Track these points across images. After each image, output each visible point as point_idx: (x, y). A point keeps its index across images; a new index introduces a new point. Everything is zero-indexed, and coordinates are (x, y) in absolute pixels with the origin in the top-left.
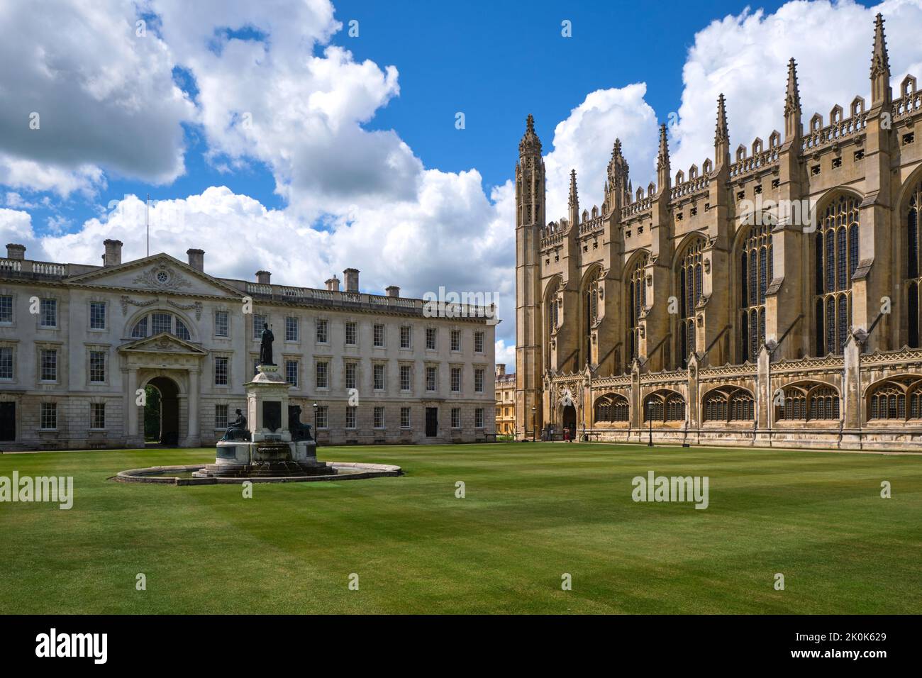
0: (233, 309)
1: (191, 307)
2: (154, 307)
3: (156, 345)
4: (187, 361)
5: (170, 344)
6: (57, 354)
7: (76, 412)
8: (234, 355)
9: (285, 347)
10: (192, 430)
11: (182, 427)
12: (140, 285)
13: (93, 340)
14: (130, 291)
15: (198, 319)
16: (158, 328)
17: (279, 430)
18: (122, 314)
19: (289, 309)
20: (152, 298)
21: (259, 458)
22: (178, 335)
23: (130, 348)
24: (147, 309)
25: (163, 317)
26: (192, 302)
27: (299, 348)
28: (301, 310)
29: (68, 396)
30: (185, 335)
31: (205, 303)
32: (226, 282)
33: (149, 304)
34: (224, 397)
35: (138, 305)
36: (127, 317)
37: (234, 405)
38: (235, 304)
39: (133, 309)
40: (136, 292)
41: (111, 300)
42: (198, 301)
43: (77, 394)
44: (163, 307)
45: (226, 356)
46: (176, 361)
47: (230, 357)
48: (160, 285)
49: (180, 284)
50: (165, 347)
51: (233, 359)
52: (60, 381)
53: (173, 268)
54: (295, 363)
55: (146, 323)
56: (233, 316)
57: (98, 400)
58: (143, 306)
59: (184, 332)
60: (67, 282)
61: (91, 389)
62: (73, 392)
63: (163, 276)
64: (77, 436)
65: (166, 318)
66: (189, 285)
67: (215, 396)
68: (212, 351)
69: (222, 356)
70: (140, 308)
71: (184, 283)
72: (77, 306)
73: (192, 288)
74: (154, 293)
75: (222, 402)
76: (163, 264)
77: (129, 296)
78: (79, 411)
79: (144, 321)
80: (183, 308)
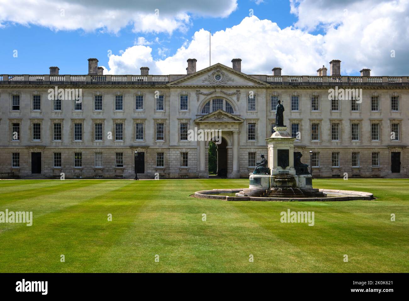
0: (258, 93)
1: (234, 94)
2: (213, 95)
3: (215, 117)
4: (232, 126)
5: (222, 116)
6: (164, 125)
7: (173, 157)
8: (259, 121)
9: (291, 115)
10: (235, 168)
11: (229, 166)
12: (206, 83)
13: (181, 116)
14: (201, 87)
15: (238, 101)
16: (216, 107)
17: (288, 168)
18: (196, 101)
19: (293, 90)
20: (212, 90)
21: (275, 185)
22: (227, 111)
23: (201, 120)
24: (210, 97)
25: (218, 101)
26: (234, 91)
27: (300, 115)
28: (301, 90)
29: (169, 149)
30: (231, 111)
31: (242, 90)
32: (254, 77)
33: (211, 94)
34: (254, 147)
35: (205, 95)
36: (199, 103)
37: (259, 152)
38: (260, 90)
39: (202, 97)
40: (204, 87)
41: (191, 93)
42: (238, 90)
43: (174, 147)
44: (218, 95)
45: (254, 122)
46: (226, 126)
47: (257, 123)
48: (217, 82)
49: (228, 81)
50: (219, 119)
51: (259, 123)
52: (166, 141)
53: (224, 71)
54: (298, 125)
55: (209, 105)
56: (258, 97)
57: (184, 151)
58: (207, 95)
59: (230, 109)
60: (169, 85)
61: (181, 144)
62: (172, 146)
63: (218, 77)
64: (173, 171)
65: (220, 102)
66: (233, 81)
67: (248, 147)
68: (246, 120)
69: (252, 123)
70: (206, 96)
71: (230, 80)
72: (174, 98)
73: (235, 82)
74: (214, 87)
75: (252, 151)
76: (218, 69)
77: (200, 90)
78: (174, 157)
79: (208, 104)
80: (229, 95)
